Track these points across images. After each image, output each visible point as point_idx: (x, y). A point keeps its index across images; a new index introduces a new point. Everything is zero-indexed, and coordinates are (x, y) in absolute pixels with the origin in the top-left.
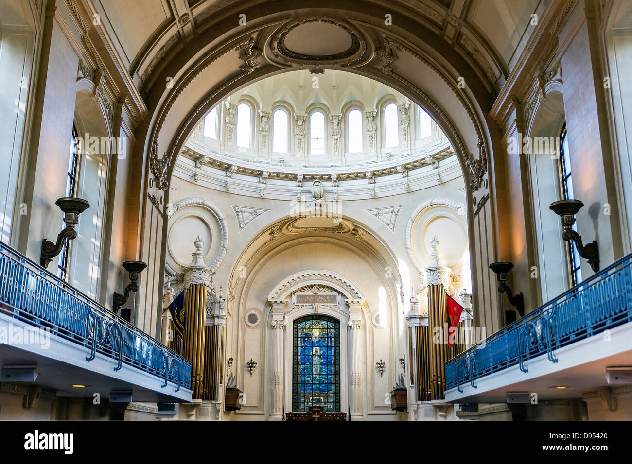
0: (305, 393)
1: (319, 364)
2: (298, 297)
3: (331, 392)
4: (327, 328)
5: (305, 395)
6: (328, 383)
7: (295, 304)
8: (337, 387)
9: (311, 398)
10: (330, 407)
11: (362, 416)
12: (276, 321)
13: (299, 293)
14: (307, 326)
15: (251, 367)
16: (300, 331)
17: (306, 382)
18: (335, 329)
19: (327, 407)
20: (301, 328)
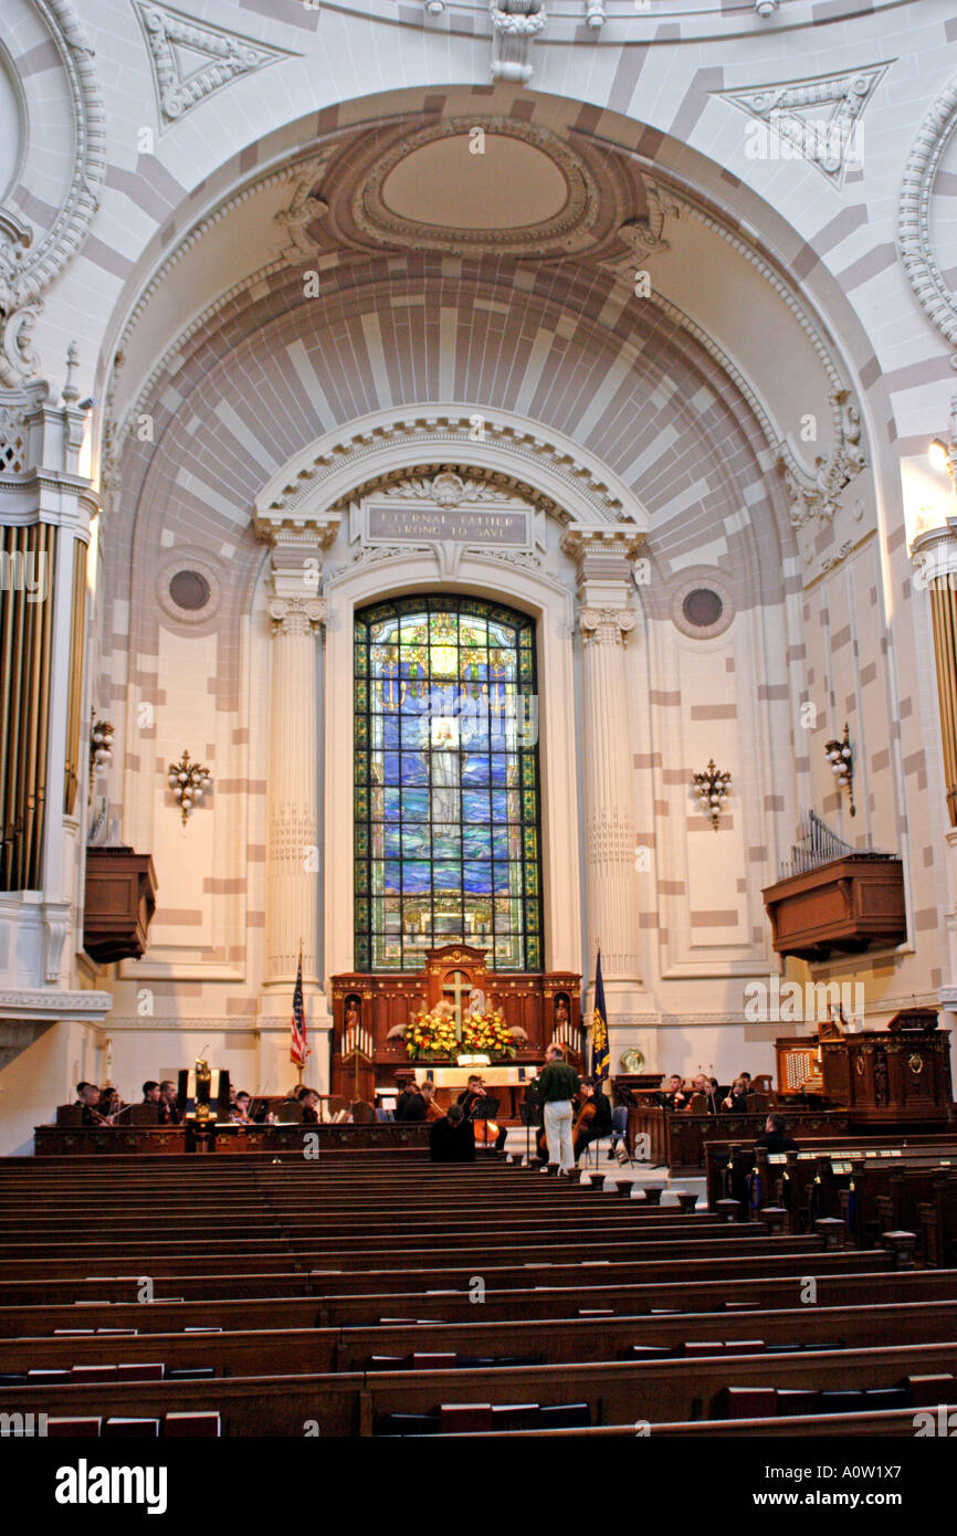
0: (401, 896)
1: (456, 782)
2: (374, 513)
3: (505, 892)
4: (488, 647)
5: (401, 907)
6: (492, 860)
7: (363, 542)
8: (531, 873)
9: (426, 917)
10: (503, 951)
11: (640, 982)
12: (291, 601)
13: (377, 500)
14: (408, 636)
15: (184, 785)
16: (377, 654)
17: (406, 855)
18: (518, 648)
19: (493, 951)
20: (385, 644)
